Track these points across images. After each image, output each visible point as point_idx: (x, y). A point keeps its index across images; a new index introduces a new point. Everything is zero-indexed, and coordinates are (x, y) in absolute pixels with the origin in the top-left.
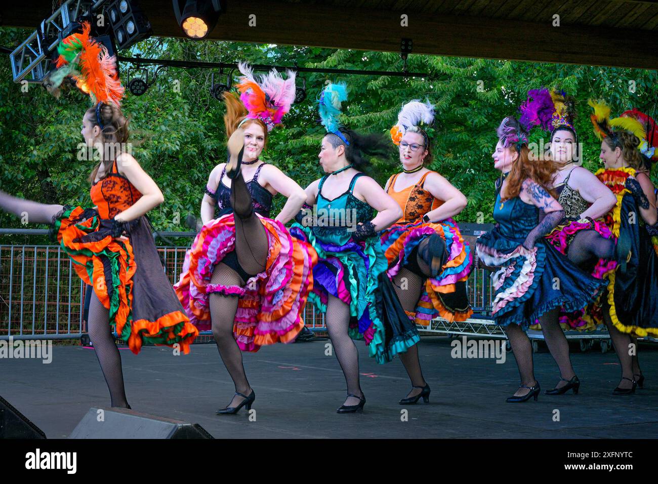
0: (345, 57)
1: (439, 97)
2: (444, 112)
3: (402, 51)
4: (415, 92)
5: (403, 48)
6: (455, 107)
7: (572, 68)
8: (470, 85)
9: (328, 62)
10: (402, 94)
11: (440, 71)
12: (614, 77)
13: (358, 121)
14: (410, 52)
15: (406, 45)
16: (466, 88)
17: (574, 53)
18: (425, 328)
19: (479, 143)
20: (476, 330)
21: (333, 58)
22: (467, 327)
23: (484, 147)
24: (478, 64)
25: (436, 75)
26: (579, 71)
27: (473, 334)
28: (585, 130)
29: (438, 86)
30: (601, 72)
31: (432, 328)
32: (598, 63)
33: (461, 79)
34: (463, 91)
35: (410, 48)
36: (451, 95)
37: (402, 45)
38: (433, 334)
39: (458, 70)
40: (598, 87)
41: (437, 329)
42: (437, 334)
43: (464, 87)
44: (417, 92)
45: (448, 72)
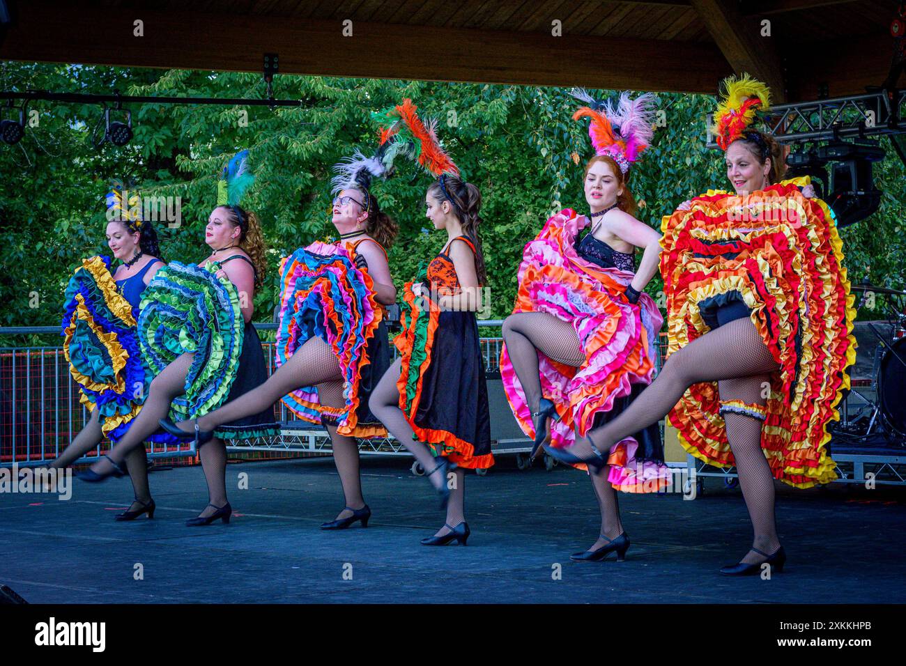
0: (184, 76)
1: (318, 130)
2: (325, 149)
3: (265, 70)
4: (284, 124)
5: (267, 66)
6: (341, 143)
7: (501, 89)
8: (361, 111)
9: (161, 85)
10: (266, 127)
11: (319, 95)
12: (559, 102)
13: (206, 166)
14: (277, 71)
15: (271, 63)
16: (356, 116)
17: (500, 69)
18: (307, 447)
19: (376, 192)
20: (376, 447)
21: (168, 78)
22: (364, 444)
23: (383, 200)
24: (371, 85)
25: (314, 100)
26: (509, 93)
27: (372, 453)
28: (520, 170)
29: (317, 115)
30: (540, 94)
31: (317, 447)
32: (534, 82)
33: (349, 105)
34: (351, 120)
35: (275, 67)
36: (334, 127)
37: (265, 62)
38: (319, 455)
39: (344, 93)
40: (536, 113)
41: (324, 448)
42: (323, 455)
43: (353, 115)
44: (287, 123)
45: (330, 96)
